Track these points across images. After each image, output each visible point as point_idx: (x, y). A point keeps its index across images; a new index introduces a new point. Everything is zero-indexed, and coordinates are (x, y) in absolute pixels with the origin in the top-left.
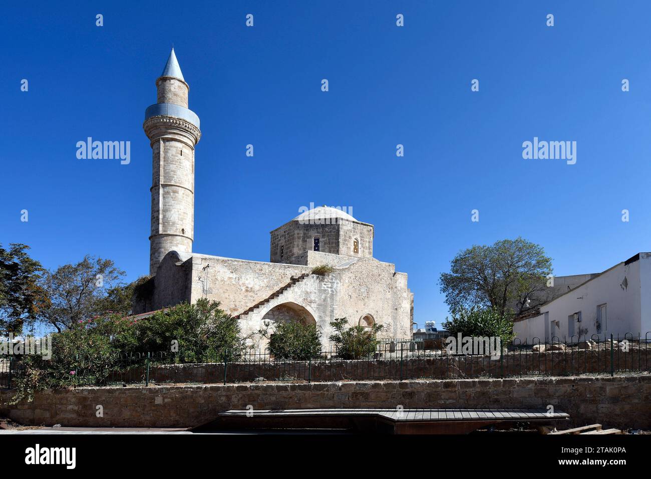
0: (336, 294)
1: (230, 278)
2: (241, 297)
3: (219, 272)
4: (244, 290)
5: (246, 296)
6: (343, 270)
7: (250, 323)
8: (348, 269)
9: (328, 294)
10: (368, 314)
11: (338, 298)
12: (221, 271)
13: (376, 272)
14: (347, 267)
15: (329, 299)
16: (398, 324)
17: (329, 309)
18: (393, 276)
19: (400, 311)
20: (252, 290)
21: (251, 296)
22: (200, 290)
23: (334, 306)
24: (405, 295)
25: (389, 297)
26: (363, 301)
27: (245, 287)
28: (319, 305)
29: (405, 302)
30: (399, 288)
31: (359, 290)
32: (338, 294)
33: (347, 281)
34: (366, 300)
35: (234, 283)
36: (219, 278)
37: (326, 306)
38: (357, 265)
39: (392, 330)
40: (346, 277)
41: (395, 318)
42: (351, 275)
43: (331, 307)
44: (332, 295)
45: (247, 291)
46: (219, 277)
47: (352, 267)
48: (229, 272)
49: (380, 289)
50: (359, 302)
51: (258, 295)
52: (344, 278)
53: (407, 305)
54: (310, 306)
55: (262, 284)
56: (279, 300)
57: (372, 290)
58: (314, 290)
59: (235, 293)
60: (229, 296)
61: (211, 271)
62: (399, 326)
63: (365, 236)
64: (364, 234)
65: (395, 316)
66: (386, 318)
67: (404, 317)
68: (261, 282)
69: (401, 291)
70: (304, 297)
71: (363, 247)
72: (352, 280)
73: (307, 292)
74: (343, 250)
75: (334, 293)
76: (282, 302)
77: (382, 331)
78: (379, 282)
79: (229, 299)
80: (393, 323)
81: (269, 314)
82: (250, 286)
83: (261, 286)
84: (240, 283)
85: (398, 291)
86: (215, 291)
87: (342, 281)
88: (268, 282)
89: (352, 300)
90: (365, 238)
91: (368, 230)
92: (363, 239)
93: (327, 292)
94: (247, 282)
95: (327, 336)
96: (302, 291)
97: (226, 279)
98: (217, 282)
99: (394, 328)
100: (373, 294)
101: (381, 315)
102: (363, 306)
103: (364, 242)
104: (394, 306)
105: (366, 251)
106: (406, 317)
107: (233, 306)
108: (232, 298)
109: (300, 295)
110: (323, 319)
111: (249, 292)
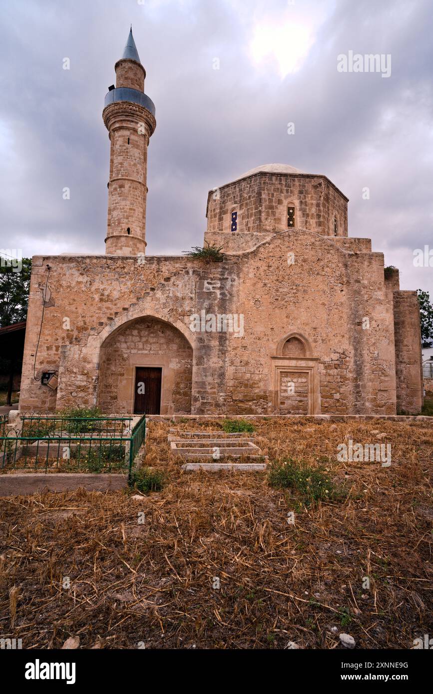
0: (231, 300)
1: (79, 283)
2: (93, 309)
3: (65, 275)
4: (97, 299)
5: (100, 309)
6: (246, 256)
7: (84, 350)
8: (255, 253)
9: (215, 300)
10: (296, 333)
12: (67, 273)
13: (310, 254)
14: (253, 250)
15: (218, 309)
16: (365, 352)
19: (370, 327)
20: (109, 299)
21: (108, 308)
22: (40, 303)
24: (380, 295)
25: (344, 299)
26: (285, 309)
27: (99, 295)
29: (379, 308)
30: (366, 282)
31: (277, 291)
32: (235, 299)
33: (251, 275)
34: (292, 307)
35: (84, 289)
36: (64, 283)
38: (272, 246)
39: (351, 365)
40: (250, 269)
41: (357, 342)
42: (259, 264)
44: (223, 300)
45: (101, 300)
46: (64, 282)
47: (262, 250)
48: (77, 273)
49: (322, 287)
50: (277, 311)
51: (119, 305)
52: (245, 269)
53: (384, 315)
54: (182, 321)
55: (124, 289)
56: (130, 313)
57: (306, 288)
58: (190, 295)
59: (85, 304)
60: (76, 308)
61: (55, 274)
62: (367, 358)
63: (310, 196)
64: (307, 193)
65: (357, 337)
66: (336, 341)
67: (379, 340)
68: (122, 285)
69: (371, 288)
70: (171, 307)
71: (305, 215)
72: (262, 274)
73: (177, 298)
74: (266, 225)
75: (227, 298)
76: (136, 316)
77: (327, 367)
78: (318, 274)
79: (77, 313)
80: (353, 352)
81: (133, 335)
82: (106, 293)
83: (123, 291)
84: (93, 289)
85: (364, 288)
86: (58, 303)
87: (241, 275)
88: (133, 285)
89: (263, 308)
90: (308, 200)
91: (315, 184)
92: (306, 202)
93: (213, 296)
94: (102, 287)
95: (213, 375)
96: (168, 297)
97: (74, 284)
98: (61, 289)
99: (355, 362)
100: (307, 297)
101: (325, 335)
102: (285, 320)
103: (306, 205)
104: (355, 318)
105: (313, 221)
106: (384, 338)
107: (81, 324)
108: (80, 311)
109: (164, 304)
110: (205, 344)
111: (105, 301)
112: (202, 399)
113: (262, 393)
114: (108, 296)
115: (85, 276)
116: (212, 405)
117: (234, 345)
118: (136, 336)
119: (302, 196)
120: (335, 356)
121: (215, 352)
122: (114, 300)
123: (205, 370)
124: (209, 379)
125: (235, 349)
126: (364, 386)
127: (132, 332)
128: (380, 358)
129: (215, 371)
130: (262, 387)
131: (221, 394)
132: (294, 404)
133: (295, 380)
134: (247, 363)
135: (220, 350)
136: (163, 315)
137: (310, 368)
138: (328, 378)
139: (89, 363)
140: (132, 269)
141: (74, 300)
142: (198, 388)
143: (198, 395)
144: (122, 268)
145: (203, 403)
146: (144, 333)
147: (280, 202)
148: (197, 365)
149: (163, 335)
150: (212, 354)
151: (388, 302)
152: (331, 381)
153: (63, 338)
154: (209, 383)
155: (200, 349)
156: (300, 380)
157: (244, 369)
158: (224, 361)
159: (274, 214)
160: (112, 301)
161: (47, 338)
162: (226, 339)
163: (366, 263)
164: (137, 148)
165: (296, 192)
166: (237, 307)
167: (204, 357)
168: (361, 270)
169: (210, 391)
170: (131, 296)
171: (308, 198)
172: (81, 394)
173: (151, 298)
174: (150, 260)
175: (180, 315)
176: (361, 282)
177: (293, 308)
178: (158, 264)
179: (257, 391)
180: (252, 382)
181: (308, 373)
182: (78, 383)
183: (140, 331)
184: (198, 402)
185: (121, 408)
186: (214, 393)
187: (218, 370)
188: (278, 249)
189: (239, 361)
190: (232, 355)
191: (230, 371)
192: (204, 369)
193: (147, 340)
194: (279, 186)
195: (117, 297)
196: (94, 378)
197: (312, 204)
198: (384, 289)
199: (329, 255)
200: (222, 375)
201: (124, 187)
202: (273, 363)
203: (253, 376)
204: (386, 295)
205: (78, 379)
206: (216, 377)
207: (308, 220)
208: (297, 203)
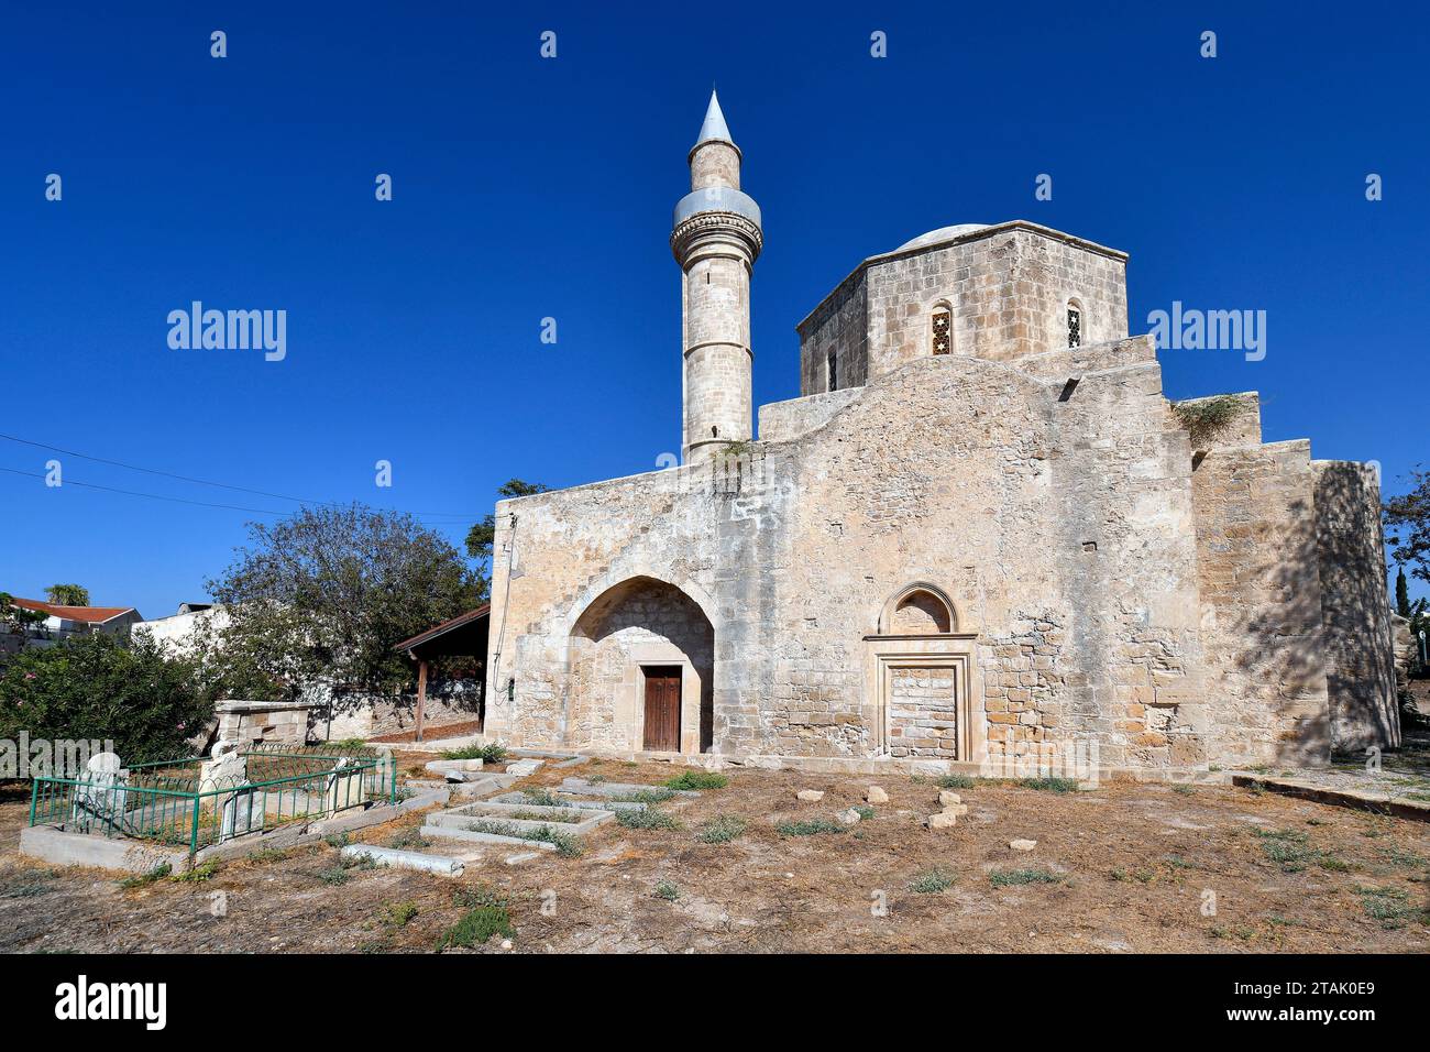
0: (782, 530)
1: (556, 534)
3: (537, 524)
4: (581, 557)
5: (585, 572)
6: (807, 438)
8: (827, 431)
9: (752, 533)
10: (920, 584)
11: (788, 542)
12: (540, 521)
13: (956, 406)
15: (755, 550)
16: (1108, 614)
17: (756, 581)
19: (1120, 551)
20: (598, 555)
22: (506, 572)
23: (774, 572)
25: (1043, 492)
26: (896, 535)
27: (582, 549)
28: (724, 573)
29: (1146, 501)
30: (1107, 443)
31: (877, 497)
32: (790, 527)
33: (821, 476)
35: (562, 543)
36: (536, 538)
37: (746, 575)
38: (865, 406)
40: (819, 461)
41: (1083, 590)
42: (837, 449)
43: (763, 576)
44: (767, 533)
46: (536, 536)
47: (842, 419)
48: (554, 520)
49: (984, 473)
50: (879, 540)
52: (809, 465)
53: (1165, 515)
54: (695, 580)
55: (618, 534)
56: (612, 575)
57: (943, 483)
58: (707, 530)
59: (565, 568)
60: (553, 576)
61: (524, 525)
62: (1112, 623)
63: (984, 277)
64: (977, 271)
65: (1083, 578)
66: (1025, 591)
67: (1149, 579)
68: (615, 530)
69: (1122, 455)
70: (676, 557)
71: (974, 320)
72: (846, 468)
73: (685, 540)
74: (883, 365)
75: (775, 527)
76: (619, 579)
77: (1004, 651)
78: (975, 446)
79: (554, 583)
80: (1071, 614)
81: (634, 612)
82: (594, 545)
83: (617, 539)
84: (575, 540)
85: (1100, 458)
86: (529, 569)
87: (802, 479)
89: (847, 537)
90: (982, 287)
91: (998, 246)
92: (975, 293)
93: (747, 527)
94: (587, 536)
95: (750, 677)
96: (669, 539)
97: (549, 537)
98: (534, 548)
99: (1079, 636)
100: (946, 501)
101: (994, 580)
102: (898, 556)
103: (976, 300)
104: (1077, 532)
105: (993, 333)
106: (1165, 575)
108: (558, 578)
109: (665, 553)
110: (735, 619)
112: (732, 723)
113: (847, 712)
114: (596, 549)
116: (750, 735)
117: (790, 618)
118: (639, 613)
119: (965, 283)
120: (1022, 627)
121: (753, 632)
122: (603, 555)
123: (735, 667)
124: (744, 684)
125: (792, 624)
126: (1106, 696)
127: (632, 607)
128: (1151, 624)
129: (754, 668)
130: (851, 700)
131: (766, 713)
132: (922, 735)
133: (924, 683)
134: (816, 653)
135: (762, 629)
136: (662, 573)
137: (960, 655)
138: (1005, 678)
139: (554, 662)
140: (632, 498)
141: (550, 563)
142: (723, 702)
143: (723, 715)
144: (615, 500)
145: (733, 731)
146: (650, 607)
147: (913, 310)
148: (722, 658)
149: (681, 608)
150: (750, 638)
151: (1178, 483)
152: (1012, 683)
154: (744, 693)
155: (725, 629)
156: (936, 683)
157: (809, 664)
158: (771, 650)
159: (899, 338)
160: (602, 558)
161: (516, 626)
162: (774, 607)
163: (1106, 398)
165: (951, 277)
166: (795, 543)
167: (734, 643)
168: (1091, 418)
169: (745, 707)
171: (980, 282)
172: (545, 713)
173: (642, 546)
175: (692, 570)
176: (1094, 445)
177: (916, 530)
179: (837, 706)
180: (826, 689)
181: (954, 667)
182: (540, 696)
183: (645, 603)
184: (724, 728)
185: (619, 736)
186: (753, 711)
187: (759, 666)
189: (800, 647)
190: (785, 638)
191: (782, 668)
192: (733, 665)
193: (657, 619)
194: (911, 277)
196: (561, 686)
197: (991, 293)
198: (1162, 452)
199: (1001, 400)
200: (767, 677)
202: (871, 649)
203: (828, 676)
204: (1170, 467)
205: (540, 689)
206: (756, 680)
207: (982, 331)
208: (954, 300)
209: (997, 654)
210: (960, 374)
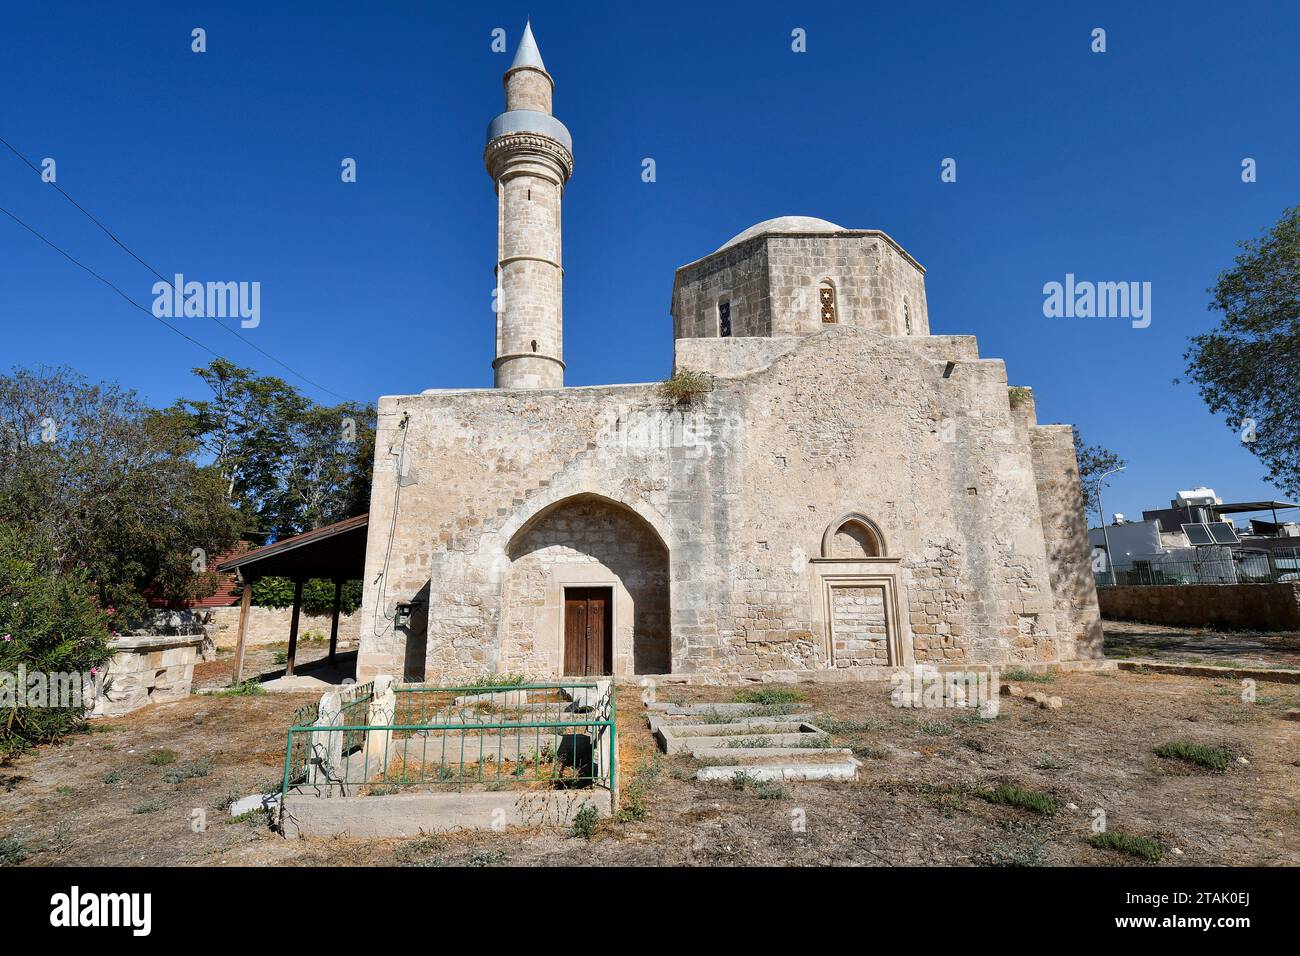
0: (731, 458)
1: (459, 440)
2: (485, 486)
3: (435, 427)
4: (492, 468)
5: (497, 484)
6: (751, 378)
7: (474, 562)
8: (768, 374)
9: (703, 459)
10: (855, 514)
11: (738, 469)
12: (439, 424)
13: (870, 369)
14: (765, 368)
15: (707, 475)
16: (988, 544)
17: (710, 505)
18: (946, 375)
19: (992, 496)
20: (513, 467)
21: (510, 483)
22: (392, 478)
23: (726, 497)
24: (1005, 435)
25: (937, 448)
26: (831, 471)
27: (495, 460)
28: (677, 495)
29: (1007, 460)
30: (976, 414)
31: (814, 437)
32: (739, 456)
33: (766, 413)
34: (844, 467)
35: (468, 451)
36: (434, 443)
37: (699, 498)
38: (799, 358)
39: (964, 568)
40: (762, 400)
41: (970, 525)
42: (778, 391)
43: (716, 500)
44: (718, 460)
45: (500, 469)
46: (433, 441)
47: (781, 366)
48: (455, 424)
49: (895, 426)
50: (817, 474)
51: (530, 477)
52: (754, 402)
53: (1016, 472)
54: (647, 500)
55: (539, 447)
56: (554, 490)
57: (865, 431)
58: (658, 452)
59: (472, 478)
60: (456, 486)
61: (418, 427)
62: (992, 553)
63: (857, 267)
64: (852, 262)
65: (970, 516)
66: (931, 524)
67: (1012, 519)
68: (534, 442)
69: (987, 424)
70: (626, 476)
71: (853, 301)
72: (786, 409)
73: (636, 460)
74: (784, 322)
75: (726, 455)
76: (563, 495)
77: (920, 574)
78: (887, 403)
79: (457, 494)
80: (965, 544)
81: (557, 530)
82: (508, 456)
83: (536, 452)
84: (485, 449)
85: (973, 425)
86: (424, 477)
87: (748, 413)
88: (554, 440)
89: (791, 469)
90: (855, 274)
91: (866, 246)
92: (851, 278)
94: (499, 446)
95: (707, 597)
96: (619, 458)
97: (450, 443)
98: (429, 453)
99: (971, 562)
100: (869, 446)
101: (908, 515)
102: (833, 489)
103: (852, 284)
104: (963, 480)
105: (867, 312)
106: (1020, 515)
107: (465, 513)
108: (462, 490)
109: (613, 471)
110: (690, 540)
111: (507, 472)
112: (690, 643)
113: (799, 629)
114: (511, 461)
115: (470, 427)
116: (709, 655)
117: (743, 540)
118: (563, 531)
119: (844, 267)
120: (933, 553)
121: (709, 555)
122: (522, 468)
123: (692, 587)
124: (702, 604)
125: (745, 547)
126: (992, 609)
127: (555, 524)
128: (1016, 552)
129: (710, 588)
130: (800, 617)
131: (725, 632)
132: (862, 647)
133: (860, 601)
134: (769, 573)
135: (718, 551)
136: (612, 490)
137: (888, 577)
138: (923, 595)
139: (482, 583)
140: (552, 411)
141: (452, 471)
142: (682, 622)
143: (682, 636)
144: (533, 411)
145: (693, 652)
146: (578, 525)
147: (805, 281)
148: (678, 579)
149: (610, 527)
150: (705, 558)
151: (1022, 449)
152: (929, 600)
153: (434, 541)
154: (701, 613)
155: (681, 550)
156: (869, 600)
157: (763, 584)
158: (727, 571)
159: (796, 302)
160: (518, 470)
161: (406, 541)
162: (728, 530)
163: (973, 380)
164: (544, 206)
165: (833, 262)
166: (744, 470)
167: (690, 563)
168: (965, 393)
169: (703, 627)
170: (553, 460)
171: (854, 271)
172: (472, 642)
173: (588, 462)
174: (583, 395)
175: (643, 490)
176: (968, 414)
178: (598, 400)
179: (790, 624)
180: (779, 607)
181: (883, 587)
182: (464, 622)
183: (569, 521)
184: (683, 649)
186: (712, 631)
187: (716, 586)
188: (810, 364)
189: (754, 568)
190: (739, 559)
191: (738, 588)
192: (690, 585)
193: (585, 538)
194: (802, 254)
195: (527, 463)
197: (863, 281)
198: (1011, 425)
199: (903, 370)
200: (724, 597)
201: (524, 272)
202: (817, 570)
203: (781, 595)
204: (1017, 436)
205: (464, 614)
206: (713, 599)
207: (858, 310)
209: (915, 575)
210: (872, 344)
